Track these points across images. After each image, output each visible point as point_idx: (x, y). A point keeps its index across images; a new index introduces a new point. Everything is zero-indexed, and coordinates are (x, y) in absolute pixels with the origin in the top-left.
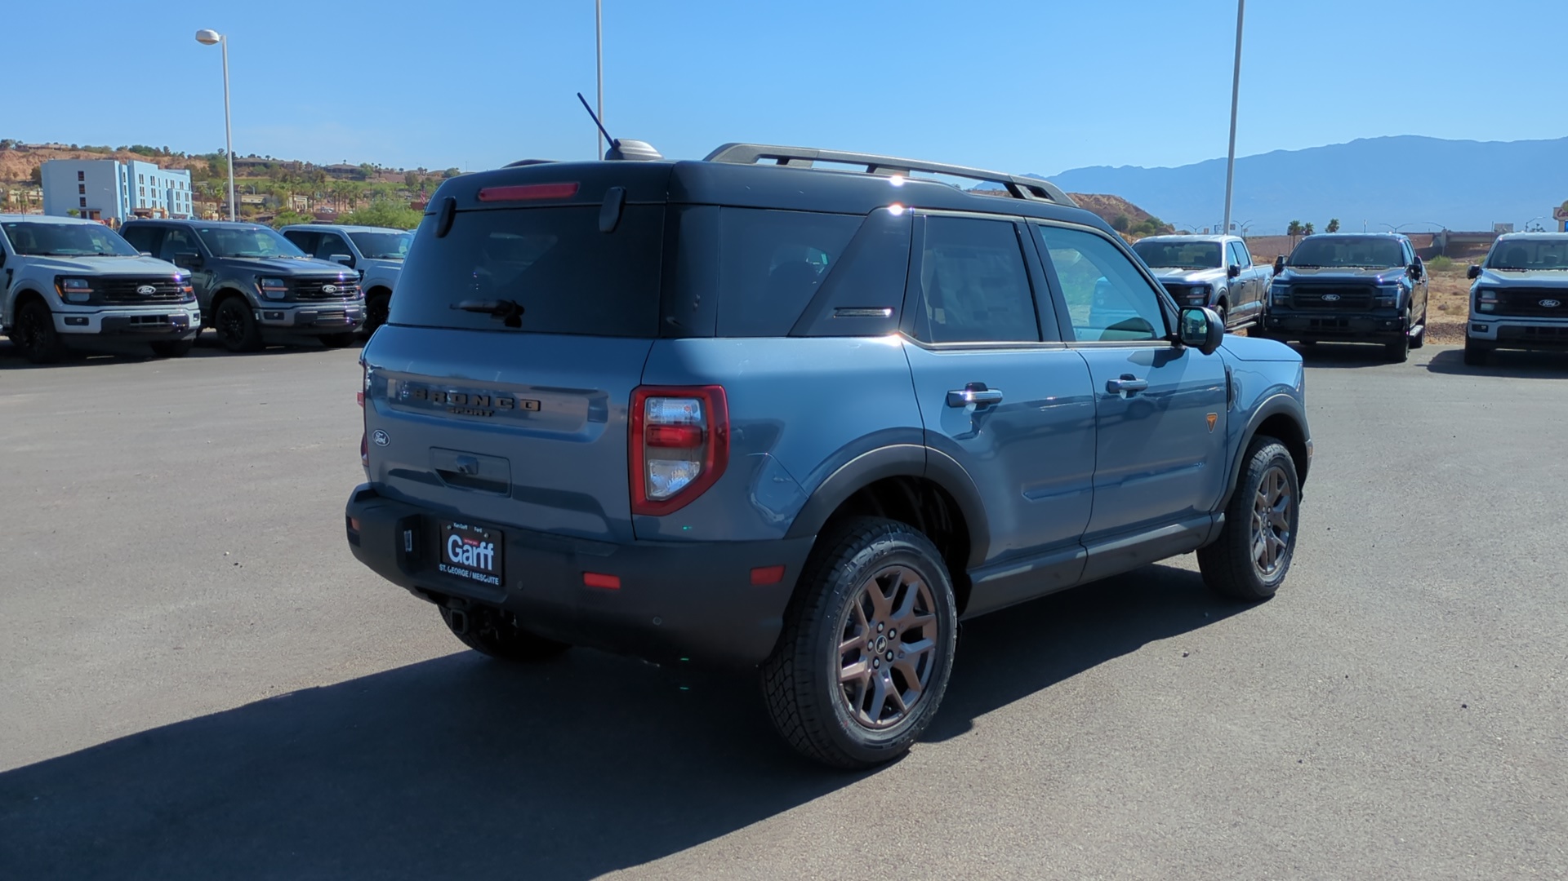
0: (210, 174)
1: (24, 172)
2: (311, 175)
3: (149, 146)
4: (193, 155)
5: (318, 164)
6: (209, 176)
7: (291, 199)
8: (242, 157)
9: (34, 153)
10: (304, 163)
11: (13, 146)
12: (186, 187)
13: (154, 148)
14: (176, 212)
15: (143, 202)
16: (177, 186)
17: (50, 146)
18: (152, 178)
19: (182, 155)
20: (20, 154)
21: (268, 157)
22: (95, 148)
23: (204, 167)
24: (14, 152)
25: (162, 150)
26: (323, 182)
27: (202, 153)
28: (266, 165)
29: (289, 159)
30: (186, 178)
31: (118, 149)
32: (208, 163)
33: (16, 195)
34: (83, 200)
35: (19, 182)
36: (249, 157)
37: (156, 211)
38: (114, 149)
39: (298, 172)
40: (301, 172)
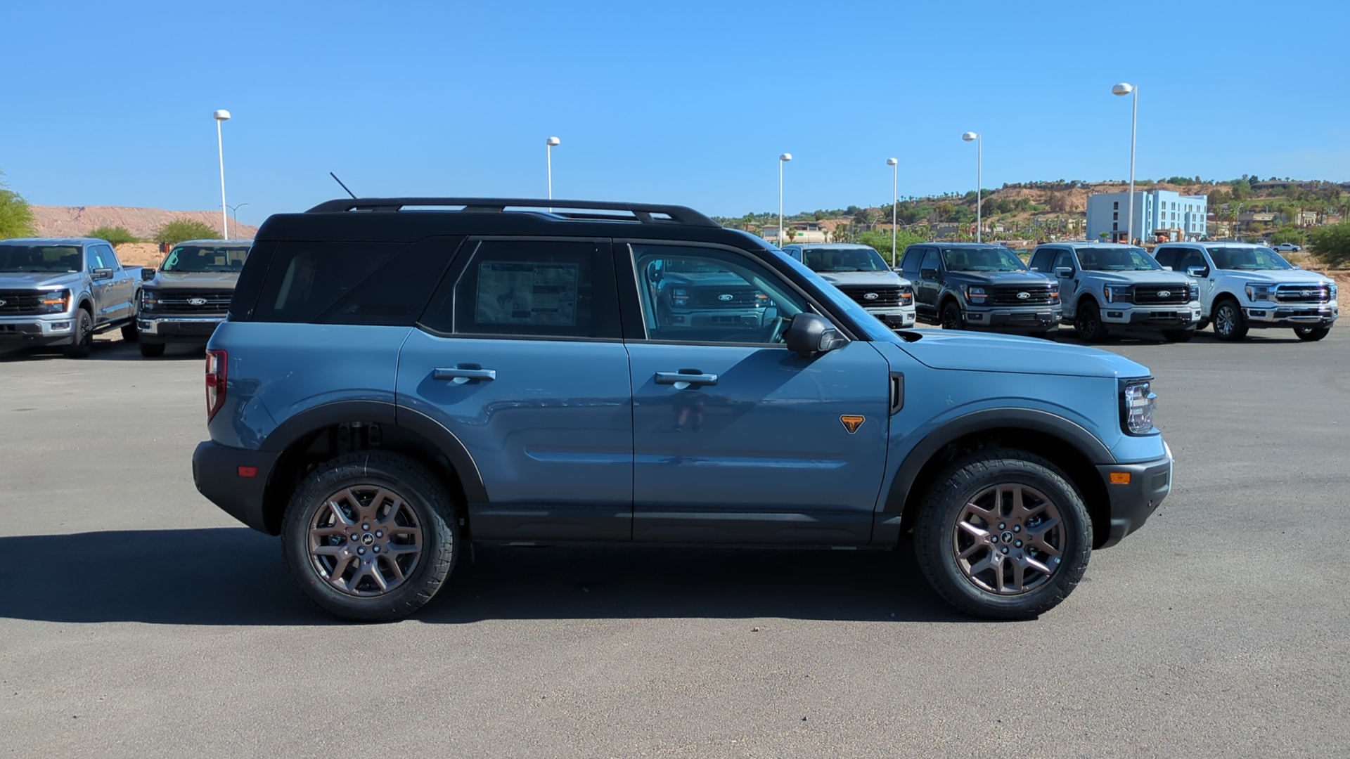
0: (1233, 197)
1: (1083, 205)
2: (1326, 192)
3: (1184, 177)
4: (1220, 181)
5: (1334, 181)
6: (1231, 199)
7: (1300, 215)
8: (1263, 180)
9: (1093, 190)
10: (1322, 182)
11: (1079, 185)
12: (1202, 210)
13: (1188, 178)
14: (1191, 231)
15: (1163, 224)
16: (1194, 210)
17: (1106, 183)
18: (1174, 205)
19: (1211, 183)
20: (1083, 191)
21: (1287, 179)
22: (1141, 182)
23: (1228, 192)
24: (1079, 190)
25: (1194, 179)
26: (1337, 198)
27: (1229, 179)
28: (1284, 186)
29: (1306, 179)
30: (1203, 202)
31: (1159, 182)
32: (1232, 187)
33: (1073, 223)
34: (1115, 225)
35: (1079, 213)
36: (1270, 180)
37: (1173, 232)
38: (1155, 182)
39: (1314, 190)
40: (1318, 189)
